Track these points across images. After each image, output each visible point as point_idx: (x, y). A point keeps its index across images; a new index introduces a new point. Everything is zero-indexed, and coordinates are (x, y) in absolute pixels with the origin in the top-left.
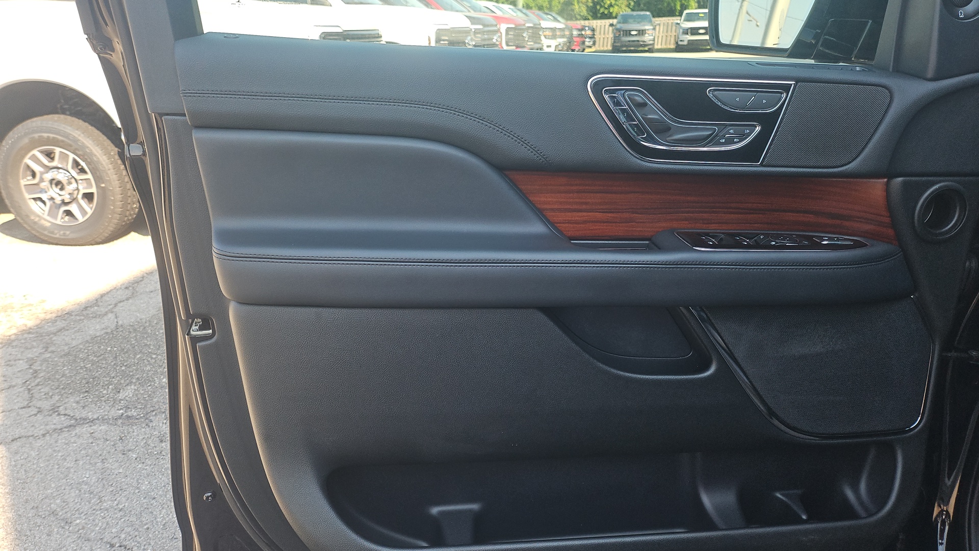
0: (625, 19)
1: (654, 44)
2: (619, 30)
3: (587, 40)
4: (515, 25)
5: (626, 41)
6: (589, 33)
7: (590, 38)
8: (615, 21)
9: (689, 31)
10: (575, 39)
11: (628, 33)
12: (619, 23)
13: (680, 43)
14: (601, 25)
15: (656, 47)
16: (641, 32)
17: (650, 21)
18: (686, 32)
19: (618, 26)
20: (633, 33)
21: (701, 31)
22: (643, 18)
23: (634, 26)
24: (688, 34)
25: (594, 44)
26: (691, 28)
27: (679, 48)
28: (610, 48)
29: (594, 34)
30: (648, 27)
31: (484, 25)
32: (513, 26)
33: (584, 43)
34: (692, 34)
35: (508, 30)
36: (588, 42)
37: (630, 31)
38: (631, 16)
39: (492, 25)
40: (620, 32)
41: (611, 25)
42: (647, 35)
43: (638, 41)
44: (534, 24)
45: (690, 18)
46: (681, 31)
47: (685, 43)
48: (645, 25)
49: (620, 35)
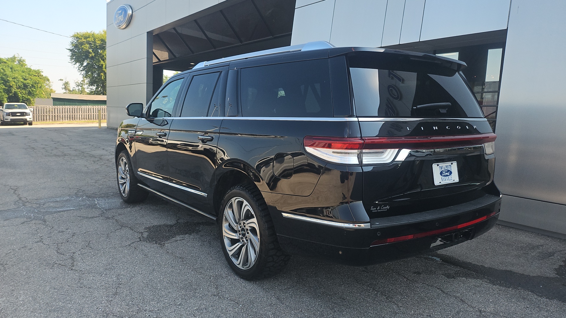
9: (10, 114)
21: (18, 114)
24: (9, 116)
26: (12, 113)
34: (13, 116)
45: (9, 107)
46: (5, 114)
47: (9, 120)
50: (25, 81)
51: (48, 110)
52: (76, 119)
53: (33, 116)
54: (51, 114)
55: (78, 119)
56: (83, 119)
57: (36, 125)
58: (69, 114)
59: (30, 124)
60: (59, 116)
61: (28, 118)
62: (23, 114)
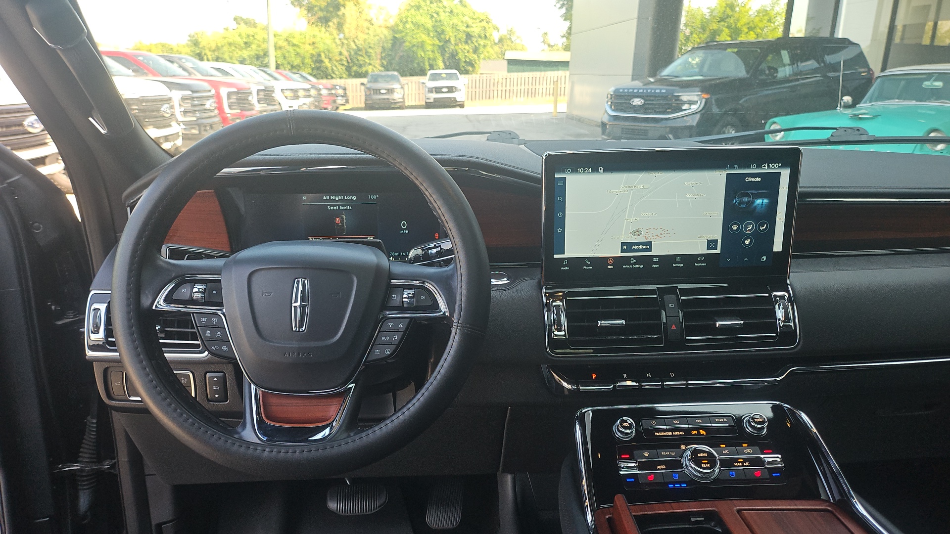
0: (375, 79)
1: (404, 102)
2: (369, 89)
3: (340, 98)
4: (238, 89)
5: (377, 99)
6: (340, 92)
7: (342, 96)
8: (365, 80)
9: (434, 90)
10: (324, 98)
11: (377, 91)
12: (369, 82)
13: (428, 101)
14: (353, 84)
15: (406, 105)
16: (390, 91)
17: (399, 81)
18: (431, 91)
19: (368, 85)
20: (383, 91)
21: (445, 90)
22: (393, 78)
23: (382, 85)
24: (432, 92)
25: (347, 101)
26: (436, 88)
27: (428, 106)
28: (363, 105)
29: (346, 93)
30: (396, 86)
31: (193, 92)
32: (235, 90)
33: (335, 101)
34: (437, 92)
35: (229, 95)
36: (340, 101)
37: (380, 90)
38: (381, 76)
39: (205, 91)
40: (370, 90)
41: (362, 84)
42: (395, 93)
43: (388, 99)
44: (266, 87)
45: (434, 77)
46: (427, 90)
47: (432, 100)
48: (393, 84)
49: (370, 94)
50: (469, 29)
51: (496, 81)
52: (537, 95)
53: (467, 93)
54: (500, 88)
55: (540, 95)
56: (548, 96)
57: (472, 108)
58: (527, 87)
59: (462, 106)
60: (511, 91)
61: (459, 96)
62: (451, 89)
